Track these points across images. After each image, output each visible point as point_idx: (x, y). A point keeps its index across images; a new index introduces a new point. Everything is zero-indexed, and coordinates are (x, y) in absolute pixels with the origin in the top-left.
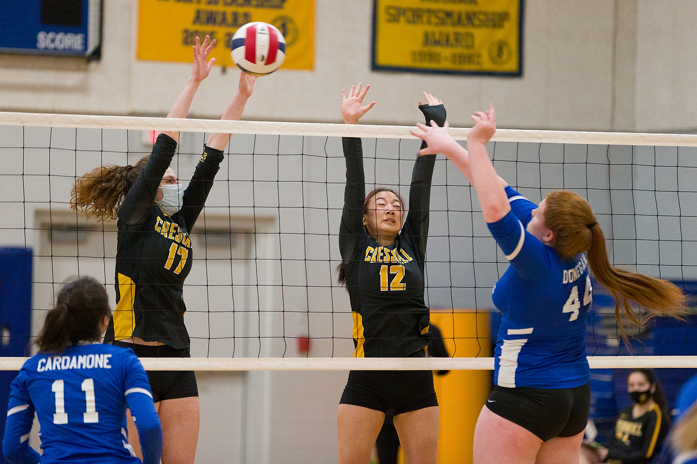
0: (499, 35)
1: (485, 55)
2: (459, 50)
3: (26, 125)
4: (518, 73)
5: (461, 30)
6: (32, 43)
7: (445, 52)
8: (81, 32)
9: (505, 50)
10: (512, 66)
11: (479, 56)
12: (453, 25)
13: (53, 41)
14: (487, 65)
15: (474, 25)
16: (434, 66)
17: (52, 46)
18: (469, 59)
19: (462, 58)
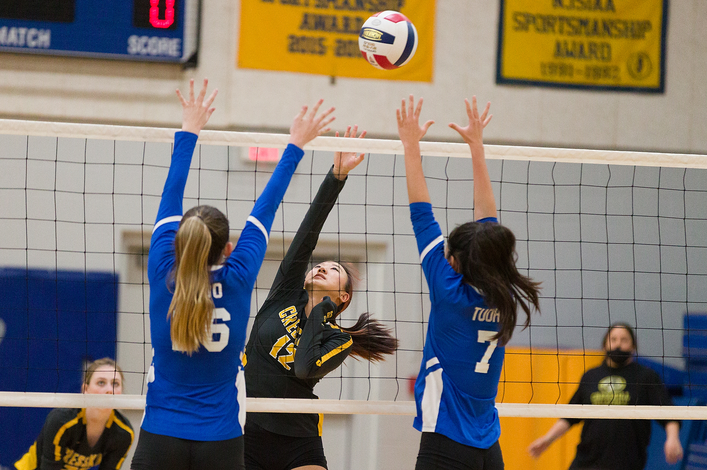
0: (640, 46)
1: (623, 68)
2: (594, 62)
3: (117, 139)
4: (660, 89)
5: (597, 40)
6: (123, 48)
7: (579, 64)
8: (176, 37)
9: (645, 63)
10: (652, 80)
11: (616, 69)
12: (588, 34)
13: (146, 45)
14: (625, 79)
15: (610, 34)
16: (566, 79)
17: (144, 51)
18: (606, 72)
19: (597, 72)
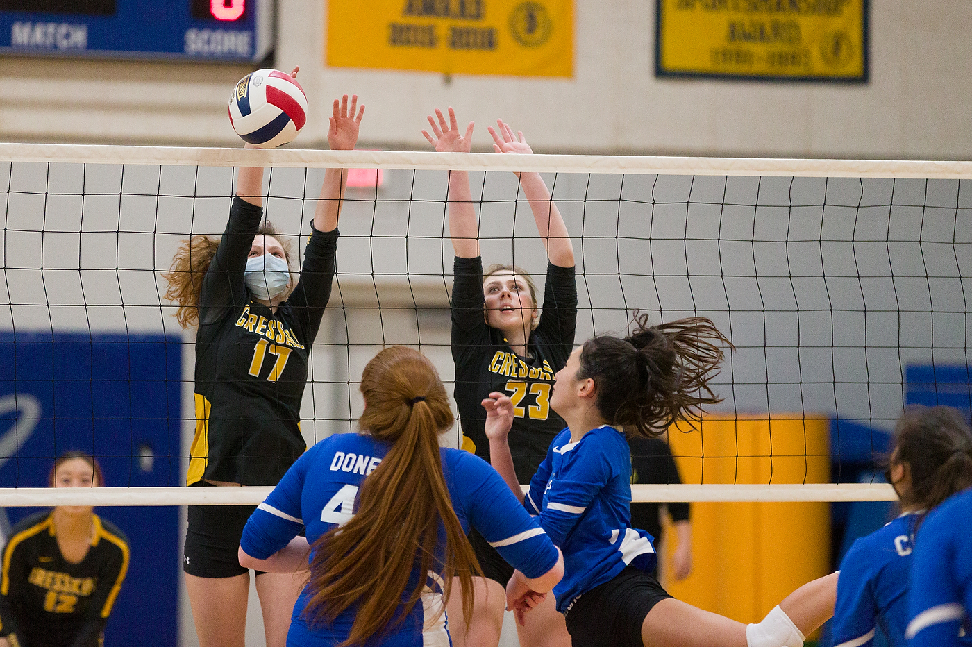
0: (836, 24)
1: (815, 54)
2: (779, 47)
4: (863, 78)
5: (782, 18)
7: (759, 50)
8: (246, 29)
9: (844, 48)
10: (854, 68)
11: (807, 54)
12: (770, 10)
14: (819, 67)
15: (799, 10)
16: (743, 69)
17: (206, 49)
18: (793, 59)
19: (782, 59)
